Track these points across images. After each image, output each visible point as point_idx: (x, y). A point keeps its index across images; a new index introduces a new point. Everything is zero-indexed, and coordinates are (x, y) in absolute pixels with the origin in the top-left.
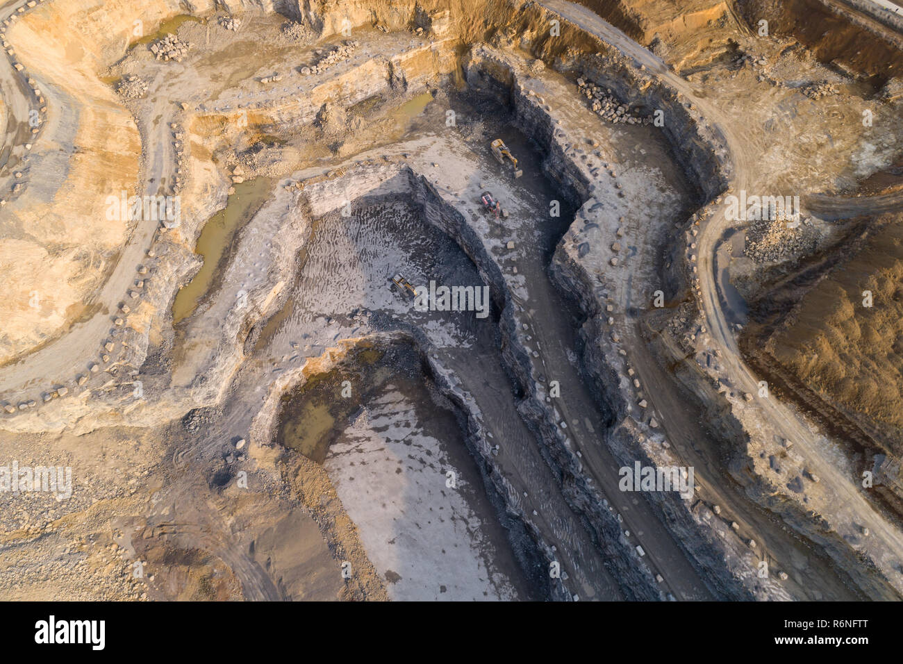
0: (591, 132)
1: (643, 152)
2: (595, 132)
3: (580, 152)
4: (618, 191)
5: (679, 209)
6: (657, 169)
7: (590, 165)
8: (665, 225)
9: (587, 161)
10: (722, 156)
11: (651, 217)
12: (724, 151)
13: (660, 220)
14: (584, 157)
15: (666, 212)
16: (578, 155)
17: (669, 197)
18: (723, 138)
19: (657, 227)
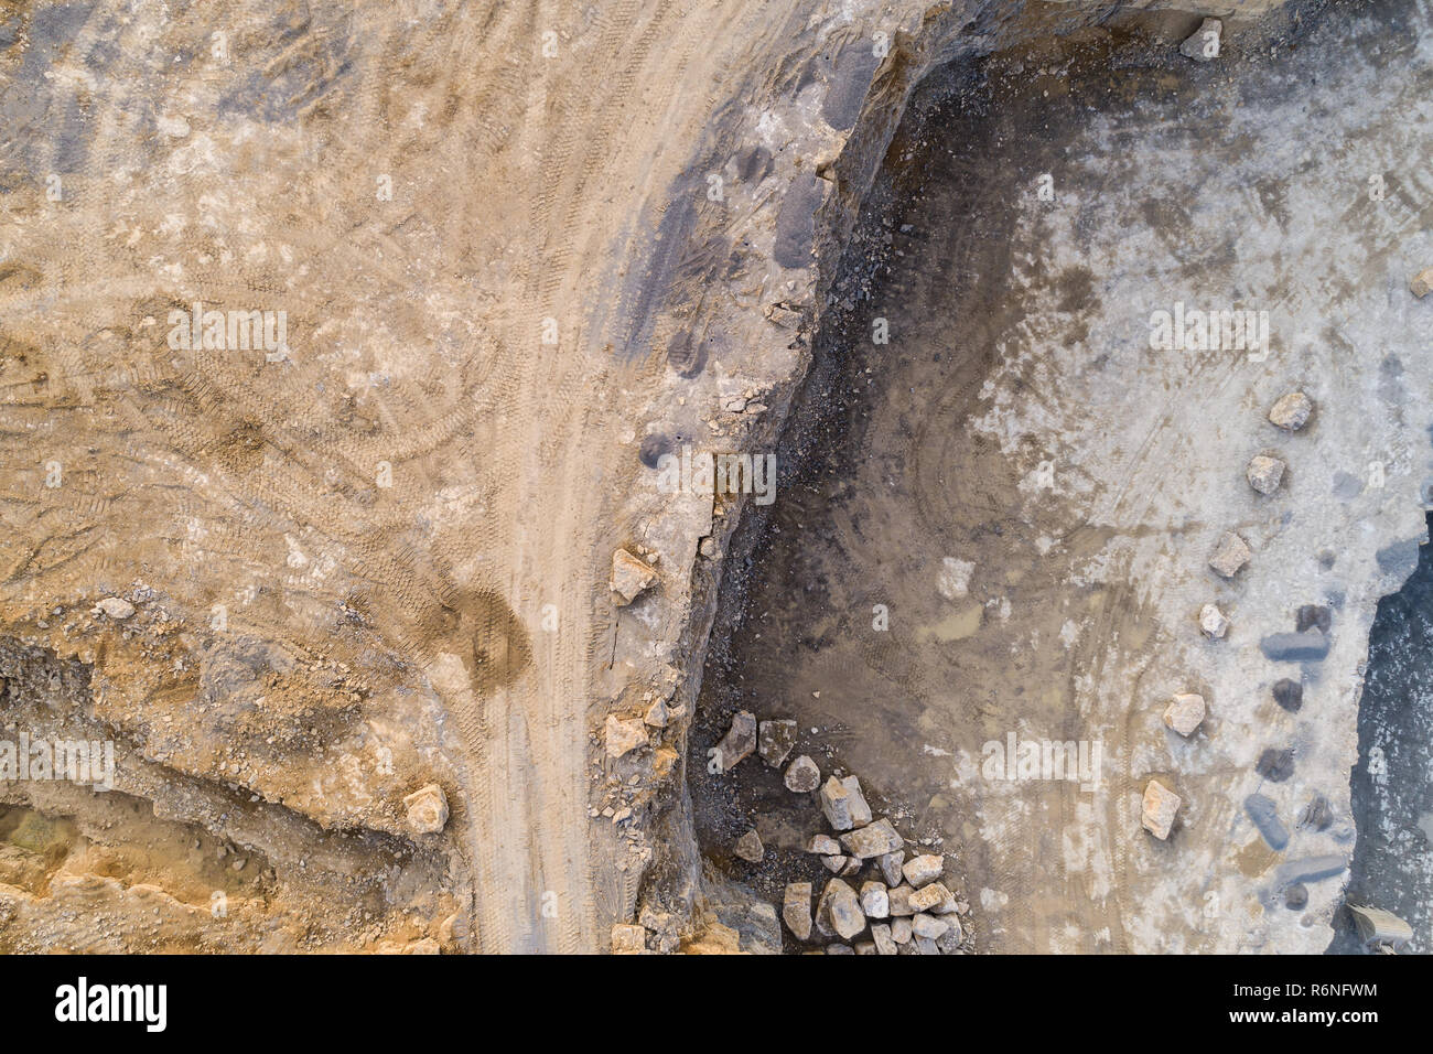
0: (1101, 887)
1: (955, 576)
2: (1083, 880)
3: (1259, 812)
4: (1294, 449)
5: (1102, 128)
6: (983, 425)
7: (1288, 697)
8: (1247, 99)
9: (1279, 732)
10: (813, 100)
11: (1272, 195)
12: (766, 126)
13: (1246, 144)
14: (1275, 765)
15: (1180, 162)
16: (1290, 799)
17: (1082, 231)
18: (680, 212)
19: (1296, 115)
